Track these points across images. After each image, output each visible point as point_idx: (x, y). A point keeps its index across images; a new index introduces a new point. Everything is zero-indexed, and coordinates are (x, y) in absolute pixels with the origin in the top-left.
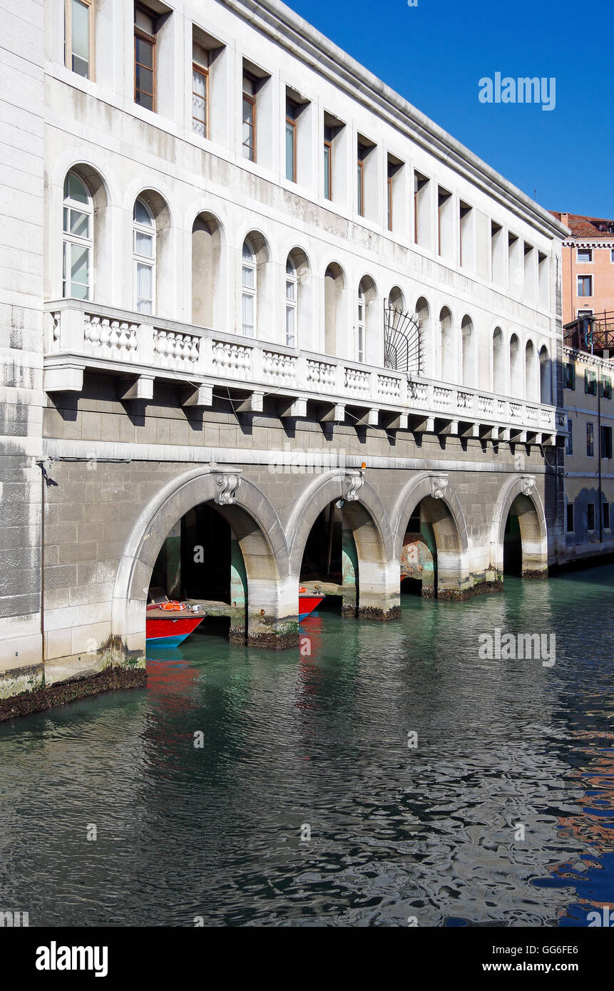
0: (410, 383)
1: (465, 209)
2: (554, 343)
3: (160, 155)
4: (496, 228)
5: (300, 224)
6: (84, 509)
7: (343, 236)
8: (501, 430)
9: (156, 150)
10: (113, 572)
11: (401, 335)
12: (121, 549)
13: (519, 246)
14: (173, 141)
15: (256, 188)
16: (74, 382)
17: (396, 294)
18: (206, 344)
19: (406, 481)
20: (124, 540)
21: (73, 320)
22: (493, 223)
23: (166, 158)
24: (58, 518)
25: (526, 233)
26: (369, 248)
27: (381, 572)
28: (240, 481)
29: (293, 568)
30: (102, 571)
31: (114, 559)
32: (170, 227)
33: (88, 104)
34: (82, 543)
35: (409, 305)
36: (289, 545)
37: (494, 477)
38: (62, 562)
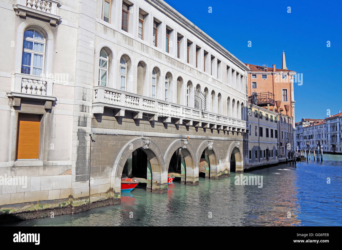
0: (202, 113)
1: (219, 62)
2: (245, 102)
3: (128, 44)
5: (170, 65)
6: (103, 149)
7: (182, 69)
8: (230, 127)
9: (127, 43)
10: (111, 168)
11: (200, 99)
12: (114, 162)
13: (235, 73)
14: (133, 41)
15: (157, 54)
16: (101, 111)
17: (198, 86)
18: (141, 100)
19: (201, 142)
20: (115, 159)
21: (101, 92)
22: (227, 66)
23: (130, 45)
24: (95, 151)
25: (237, 69)
26: (190, 73)
27: (193, 170)
28: (150, 142)
29: (166, 168)
30: (108, 168)
31: (112, 165)
32: (131, 65)
33: (108, 30)
34: (102, 159)
35: (202, 90)
36: (165, 161)
37: (227, 142)
38: (96, 165)
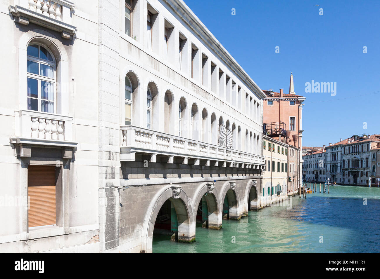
0: (227, 151)
1: (239, 88)
2: (261, 134)
3: (155, 68)
4: (247, 95)
5: (195, 94)
6: (132, 205)
7: (207, 99)
8: (249, 165)
9: (154, 67)
10: (141, 227)
11: (223, 133)
12: (143, 218)
14: (159, 63)
15: (183, 81)
16: (132, 157)
17: (221, 118)
18: (172, 140)
19: (223, 184)
20: (144, 214)
21: (131, 133)
22: (246, 93)
23: (156, 70)
24: (124, 209)
25: (255, 97)
26: (214, 103)
27: (217, 216)
28: (181, 190)
29: (194, 219)
30: (138, 227)
31: (141, 221)
33: (132, 48)
34: (132, 217)
35: (225, 123)
36: (193, 211)
37: (245, 181)
38: (126, 226)
